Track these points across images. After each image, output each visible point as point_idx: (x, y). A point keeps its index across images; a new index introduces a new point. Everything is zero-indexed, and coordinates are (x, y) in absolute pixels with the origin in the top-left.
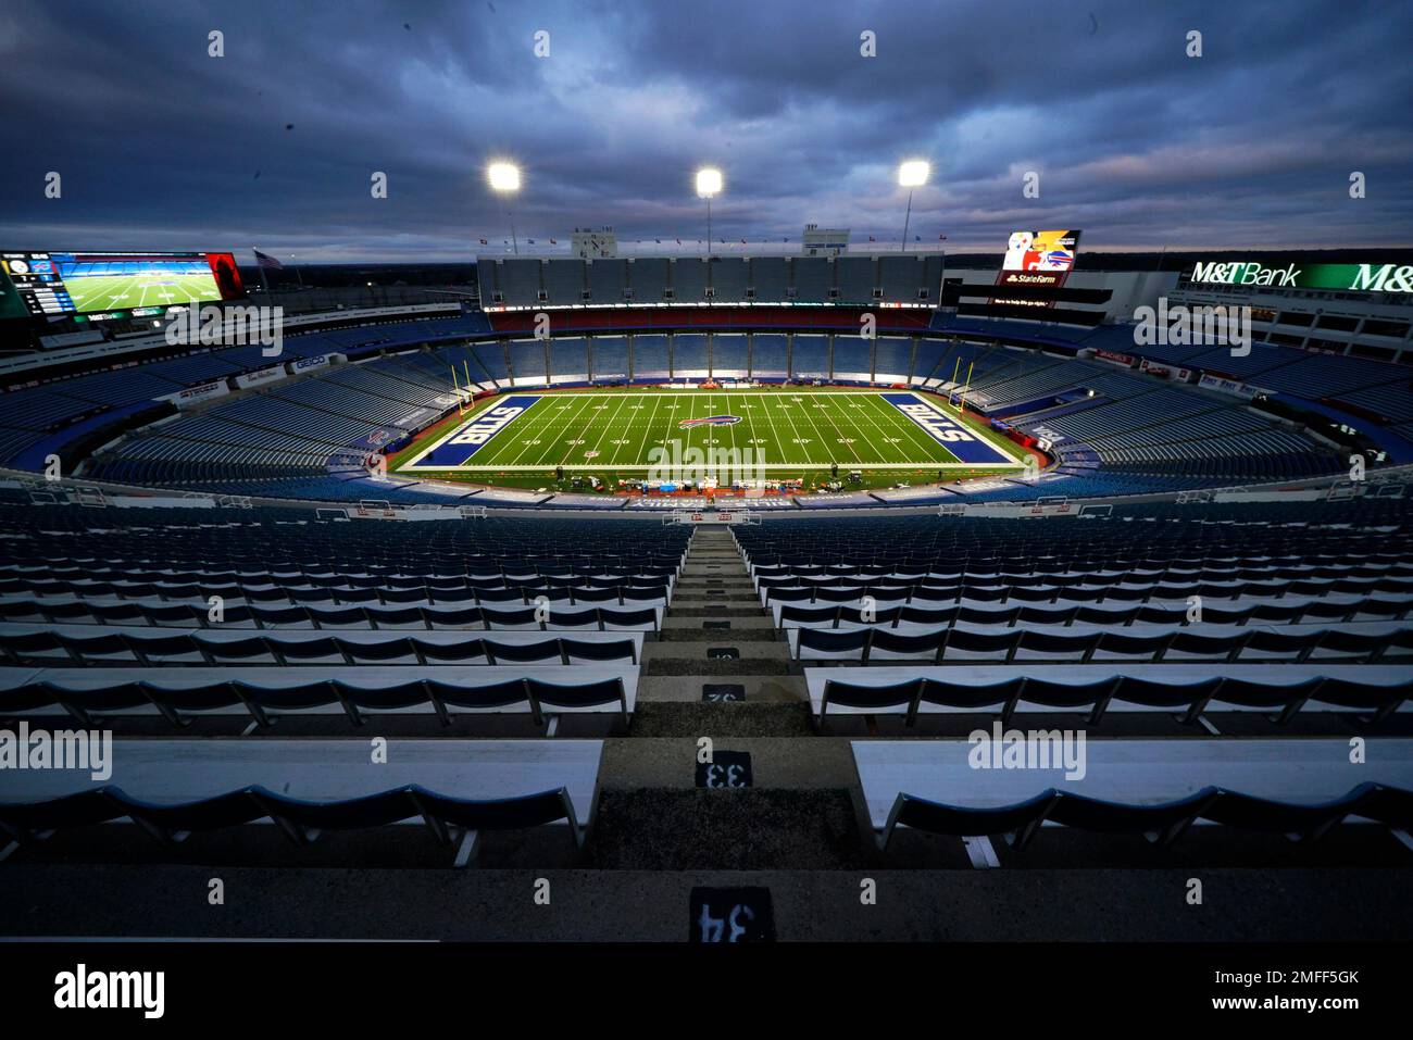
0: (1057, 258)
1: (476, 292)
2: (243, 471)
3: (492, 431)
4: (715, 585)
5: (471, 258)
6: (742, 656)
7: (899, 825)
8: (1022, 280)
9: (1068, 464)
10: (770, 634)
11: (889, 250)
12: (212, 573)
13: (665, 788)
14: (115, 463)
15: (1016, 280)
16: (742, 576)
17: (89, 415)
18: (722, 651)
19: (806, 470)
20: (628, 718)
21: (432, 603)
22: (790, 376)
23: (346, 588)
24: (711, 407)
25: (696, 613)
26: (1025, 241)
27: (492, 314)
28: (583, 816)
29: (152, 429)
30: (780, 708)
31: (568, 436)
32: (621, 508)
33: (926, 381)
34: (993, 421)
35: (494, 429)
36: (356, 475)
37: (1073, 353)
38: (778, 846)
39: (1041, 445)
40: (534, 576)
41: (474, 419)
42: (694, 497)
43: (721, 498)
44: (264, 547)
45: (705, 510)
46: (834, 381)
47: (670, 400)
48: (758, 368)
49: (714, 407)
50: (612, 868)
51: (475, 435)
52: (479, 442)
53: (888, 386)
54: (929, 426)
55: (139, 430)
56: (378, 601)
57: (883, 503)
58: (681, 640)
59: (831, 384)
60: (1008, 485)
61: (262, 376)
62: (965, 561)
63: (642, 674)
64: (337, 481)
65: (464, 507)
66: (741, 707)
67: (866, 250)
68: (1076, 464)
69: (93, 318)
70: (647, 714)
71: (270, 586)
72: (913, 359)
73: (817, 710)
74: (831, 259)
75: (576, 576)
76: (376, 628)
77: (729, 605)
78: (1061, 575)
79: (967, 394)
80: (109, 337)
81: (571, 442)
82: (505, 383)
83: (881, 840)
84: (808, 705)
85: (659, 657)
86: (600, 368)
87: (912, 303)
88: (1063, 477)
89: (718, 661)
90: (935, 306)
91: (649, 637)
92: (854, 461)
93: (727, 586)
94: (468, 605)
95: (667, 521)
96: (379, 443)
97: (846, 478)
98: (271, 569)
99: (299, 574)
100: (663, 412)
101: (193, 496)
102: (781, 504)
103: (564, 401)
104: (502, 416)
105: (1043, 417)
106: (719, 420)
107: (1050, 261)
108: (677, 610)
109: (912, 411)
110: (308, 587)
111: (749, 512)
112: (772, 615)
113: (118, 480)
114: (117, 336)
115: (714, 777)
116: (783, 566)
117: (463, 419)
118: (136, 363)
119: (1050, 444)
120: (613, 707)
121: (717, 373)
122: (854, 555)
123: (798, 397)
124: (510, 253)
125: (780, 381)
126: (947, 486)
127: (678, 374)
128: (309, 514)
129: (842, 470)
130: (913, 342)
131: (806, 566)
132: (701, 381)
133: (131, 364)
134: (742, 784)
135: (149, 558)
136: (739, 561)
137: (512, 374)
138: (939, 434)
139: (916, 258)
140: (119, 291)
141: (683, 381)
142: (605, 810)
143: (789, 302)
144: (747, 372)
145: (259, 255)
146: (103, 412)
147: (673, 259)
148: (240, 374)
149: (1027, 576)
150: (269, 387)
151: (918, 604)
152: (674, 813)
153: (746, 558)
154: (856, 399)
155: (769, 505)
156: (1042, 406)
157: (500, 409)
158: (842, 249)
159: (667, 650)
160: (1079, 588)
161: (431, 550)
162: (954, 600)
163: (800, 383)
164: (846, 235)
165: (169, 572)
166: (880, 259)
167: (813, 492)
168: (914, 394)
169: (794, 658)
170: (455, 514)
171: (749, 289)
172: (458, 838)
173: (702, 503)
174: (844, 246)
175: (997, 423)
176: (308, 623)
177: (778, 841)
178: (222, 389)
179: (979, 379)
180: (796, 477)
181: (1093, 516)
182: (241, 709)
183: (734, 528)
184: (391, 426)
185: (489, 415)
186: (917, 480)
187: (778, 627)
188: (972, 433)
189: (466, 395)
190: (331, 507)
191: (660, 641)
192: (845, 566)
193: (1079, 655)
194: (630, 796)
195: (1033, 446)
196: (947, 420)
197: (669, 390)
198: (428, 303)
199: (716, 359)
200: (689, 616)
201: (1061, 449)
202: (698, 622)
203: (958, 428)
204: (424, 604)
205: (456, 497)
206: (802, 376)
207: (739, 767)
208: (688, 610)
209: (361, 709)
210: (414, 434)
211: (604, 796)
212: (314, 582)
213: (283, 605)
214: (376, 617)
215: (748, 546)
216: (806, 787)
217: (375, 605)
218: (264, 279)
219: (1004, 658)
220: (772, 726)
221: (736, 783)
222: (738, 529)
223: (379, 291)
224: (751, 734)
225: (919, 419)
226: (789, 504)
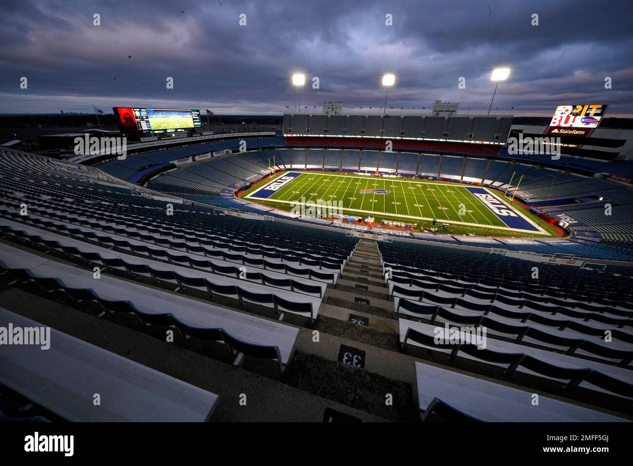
0: (587, 120)
1: (282, 128)
2: (193, 191)
3: (281, 186)
4: (364, 268)
5: (281, 114)
6: (371, 304)
7: (432, 412)
8: (561, 132)
9: (579, 237)
10: (386, 297)
11: (480, 114)
12: (177, 228)
13: (323, 357)
14: (156, 184)
15: (557, 132)
16: (379, 266)
17: (151, 166)
18: (362, 300)
19: (419, 220)
20: (313, 321)
21: (246, 254)
22: (417, 174)
23: (218, 242)
24: (376, 185)
25: (353, 279)
26: (567, 110)
27: (287, 137)
28: (285, 360)
29: (168, 173)
30: (384, 334)
31: (311, 191)
32: (329, 225)
33: (492, 183)
34: (531, 207)
35: (282, 185)
36: (229, 197)
37: (592, 175)
38: (371, 401)
39: (561, 224)
40: (287, 250)
41: (274, 180)
42: (362, 225)
43: (375, 227)
44: (195, 221)
45: (366, 232)
46: (440, 178)
47: (357, 180)
48: (401, 169)
49: (378, 185)
50: (294, 387)
51: (274, 187)
52: (275, 190)
53: (470, 183)
54: (491, 206)
55: (164, 173)
56: (227, 249)
57: (458, 242)
58: (344, 291)
59: (438, 180)
60: (536, 243)
61: (203, 157)
62: (501, 281)
63: (323, 302)
64: (223, 199)
65: (266, 216)
66: (365, 329)
67: (467, 114)
68: (585, 238)
69: (156, 132)
70: (322, 321)
71: (193, 237)
72: (486, 171)
73: (402, 340)
74: (447, 118)
75: (304, 253)
76: (225, 260)
77: (369, 279)
78: (562, 299)
79: (516, 191)
80: (159, 139)
81: (312, 194)
82: (288, 166)
83: (423, 416)
84: (398, 336)
85: (332, 296)
86: (328, 163)
87: (490, 141)
88: (574, 244)
89: (359, 303)
90: (504, 144)
91: (329, 286)
92: (446, 219)
93: (370, 269)
94: (259, 257)
95: (348, 234)
96: (239, 186)
97: (440, 227)
98: (196, 230)
99: (203, 233)
100: (353, 185)
101: (176, 199)
102: (404, 234)
103: (311, 176)
104: (285, 180)
105: (563, 209)
106: (379, 191)
107: (583, 122)
108: (345, 276)
109: (482, 197)
110: (205, 239)
111: (387, 236)
112: (389, 288)
113: (156, 190)
114: (162, 139)
115: (347, 358)
116: (399, 265)
117: (271, 180)
118: (166, 149)
119: (567, 224)
120: (308, 315)
121: (381, 170)
122: (437, 266)
123: (420, 184)
124: (297, 112)
125: (412, 176)
126: (498, 239)
127: (362, 169)
128: (211, 210)
129: (438, 222)
130: (488, 162)
131: (411, 267)
132: (374, 172)
133: (164, 149)
134: (359, 366)
135: (160, 219)
136: (378, 258)
137: (292, 163)
138: (497, 211)
139: (496, 118)
140: (164, 123)
141: (364, 172)
142: (296, 359)
143: (422, 138)
144: (396, 170)
145: (208, 111)
146: (155, 165)
147: (367, 116)
148: (196, 155)
149: (539, 296)
150: (205, 161)
151: (468, 298)
152: (325, 370)
153: (381, 258)
154: (451, 188)
155: (398, 234)
156: (566, 203)
157: (285, 177)
158: (453, 113)
159: (337, 294)
160: (573, 310)
161: (250, 232)
162: (490, 300)
163: (422, 178)
164: (456, 106)
165: (164, 226)
166: (474, 118)
167: (422, 231)
168: (485, 189)
169: (396, 311)
170: (262, 218)
171: (401, 131)
172: (236, 353)
173: (366, 229)
174: (454, 111)
175: (534, 209)
176: (202, 253)
177: (371, 398)
178: (190, 160)
179: (525, 184)
180: (413, 223)
181: (592, 269)
182: (175, 281)
183: (378, 242)
184: (244, 180)
185: (280, 179)
186: (479, 233)
187: (390, 294)
188: (517, 212)
189: (273, 170)
190: (219, 209)
191: (335, 289)
192: (431, 271)
193: (566, 349)
194: (308, 356)
195: (556, 224)
196: (502, 204)
197: (358, 175)
198: (263, 132)
199: (381, 162)
200: (350, 280)
201: (575, 228)
202: (353, 284)
203: (508, 209)
204: (243, 254)
205: (264, 211)
206: (423, 174)
207: (359, 357)
208: (349, 277)
209: (213, 291)
210: (252, 184)
211: (296, 353)
212: (208, 237)
213: (196, 245)
214: (226, 255)
215: (384, 253)
216: (389, 376)
217: (226, 250)
218: (208, 120)
219: (515, 339)
220: (379, 342)
221: (357, 364)
222: (381, 244)
223: (246, 126)
224: (368, 343)
225: (486, 202)
226: (408, 235)
